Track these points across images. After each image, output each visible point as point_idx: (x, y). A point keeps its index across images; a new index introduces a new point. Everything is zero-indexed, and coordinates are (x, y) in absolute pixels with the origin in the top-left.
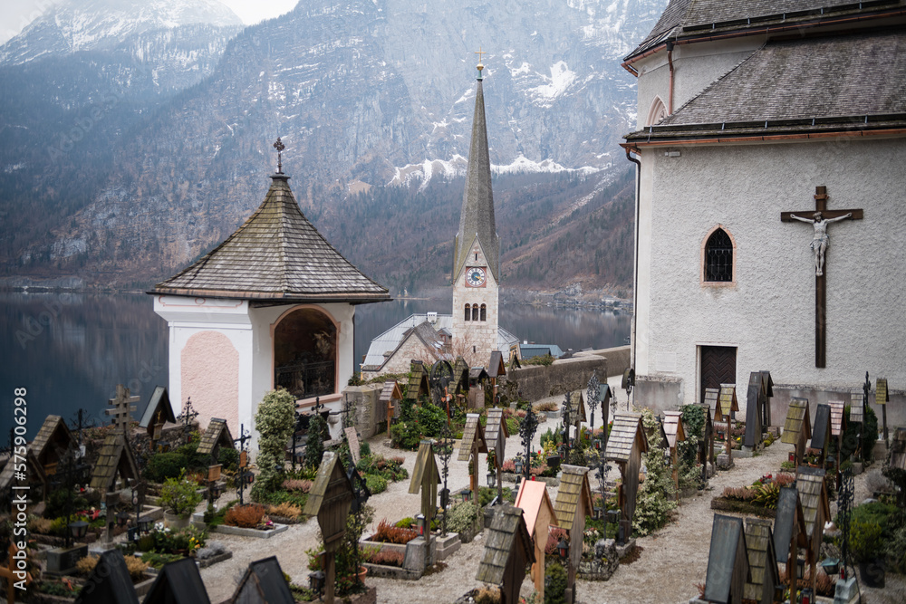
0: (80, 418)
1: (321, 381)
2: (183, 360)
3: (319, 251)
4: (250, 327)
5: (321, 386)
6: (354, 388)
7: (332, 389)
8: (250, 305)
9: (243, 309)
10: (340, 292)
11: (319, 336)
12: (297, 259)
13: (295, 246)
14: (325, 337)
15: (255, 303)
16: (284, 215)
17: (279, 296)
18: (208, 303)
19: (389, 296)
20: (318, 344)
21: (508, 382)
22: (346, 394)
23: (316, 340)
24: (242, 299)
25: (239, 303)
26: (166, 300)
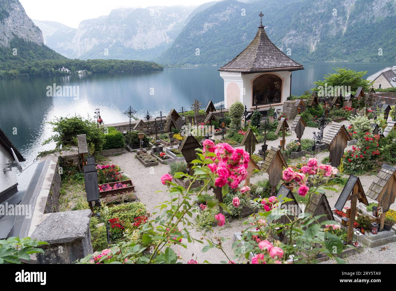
0: (182, 109)
1: (276, 98)
2: (227, 91)
3: (273, 53)
4: (242, 81)
5: (276, 100)
6: (289, 101)
7: (280, 101)
8: (242, 74)
9: (240, 75)
10: (277, 68)
11: (276, 83)
12: (261, 57)
13: (262, 52)
14: (278, 83)
15: (243, 73)
16: (260, 41)
17: (249, 70)
18: (232, 73)
19: (303, 68)
20: (275, 86)
21: (369, 99)
22: (285, 103)
23: (275, 84)
24: (240, 72)
25: (239, 73)
26: (223, 72)
